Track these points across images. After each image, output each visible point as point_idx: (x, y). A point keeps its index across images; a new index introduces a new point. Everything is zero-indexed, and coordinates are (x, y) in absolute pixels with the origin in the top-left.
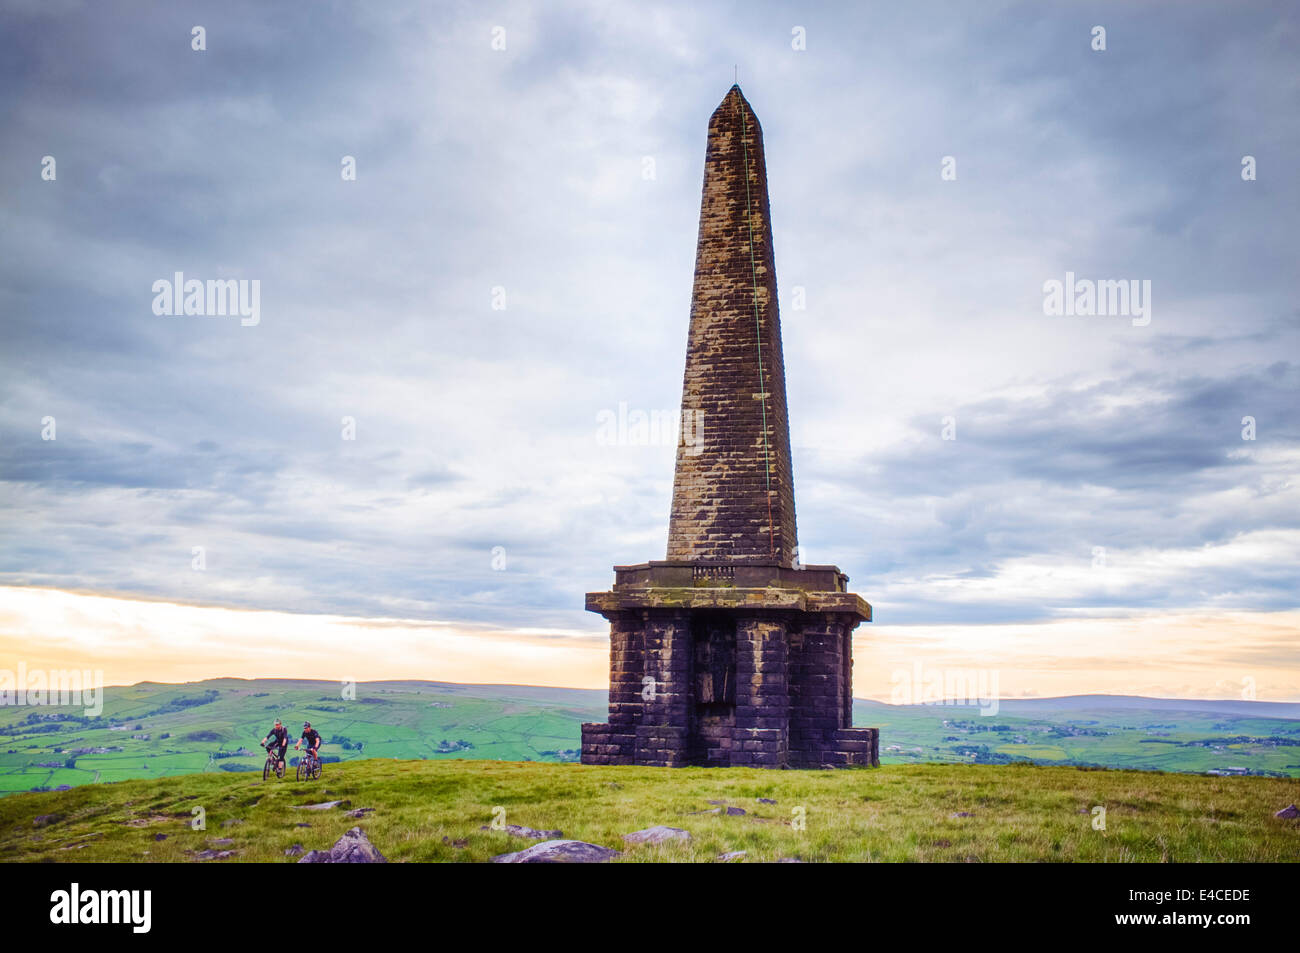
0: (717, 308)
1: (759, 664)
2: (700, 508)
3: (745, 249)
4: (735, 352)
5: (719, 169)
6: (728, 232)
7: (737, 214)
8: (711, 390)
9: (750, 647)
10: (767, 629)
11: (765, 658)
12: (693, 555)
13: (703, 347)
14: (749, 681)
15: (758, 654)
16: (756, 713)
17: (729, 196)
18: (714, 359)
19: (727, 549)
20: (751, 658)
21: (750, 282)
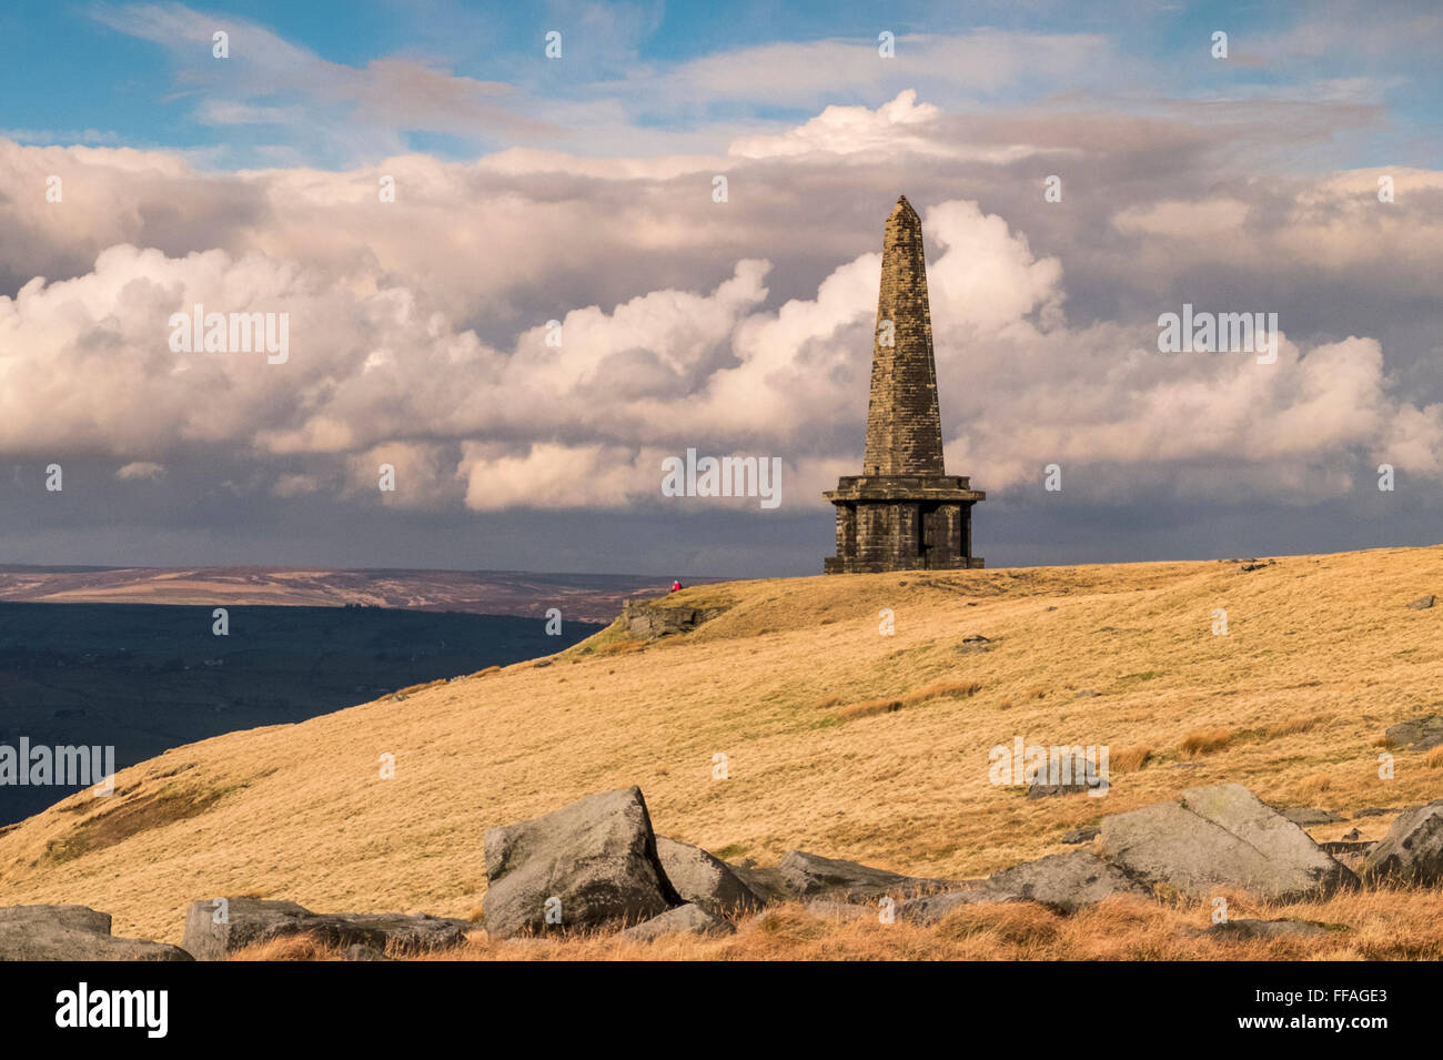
0: (907, 335)
1: (951, 526)
2: (904, 446)
3: (920, 301)
4: (918, 360)
5: (904, 252)
6: (911, 291)
7: (915, 278)
8: (907, 381)
9: (947, 518)
10: (955, 509)
11: (954, 524)
12: (902, 471)
13: (901, 357)
14: (946, 535)
15: (951, 521)
16: (949, 550)
17: (910, 269)
18: (907, 364)
19: (918, 468)
20: (947, 523)
21: (923, 322)
